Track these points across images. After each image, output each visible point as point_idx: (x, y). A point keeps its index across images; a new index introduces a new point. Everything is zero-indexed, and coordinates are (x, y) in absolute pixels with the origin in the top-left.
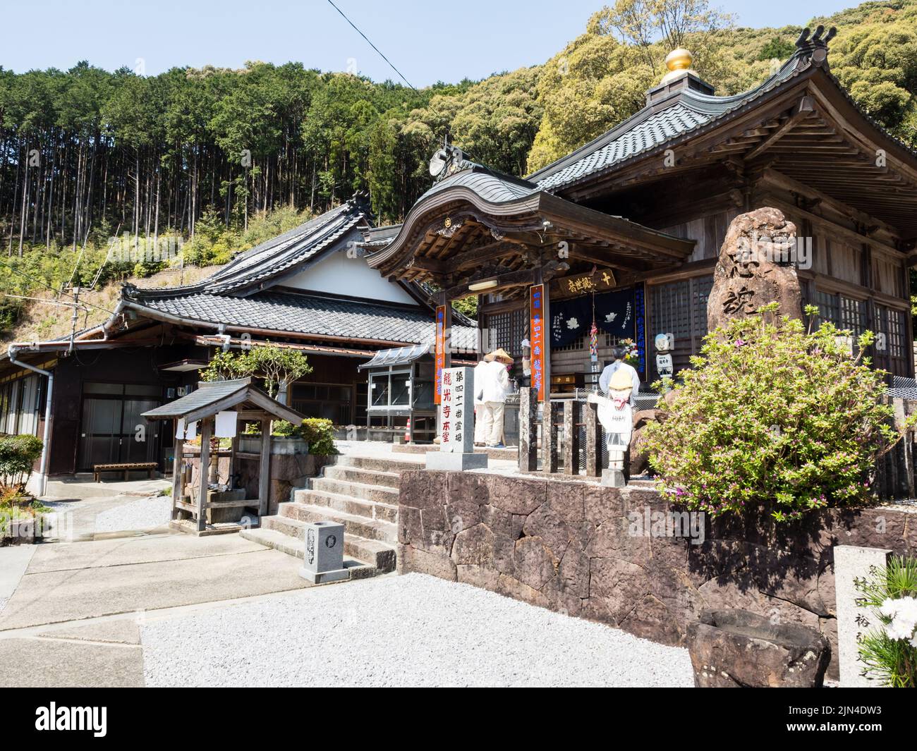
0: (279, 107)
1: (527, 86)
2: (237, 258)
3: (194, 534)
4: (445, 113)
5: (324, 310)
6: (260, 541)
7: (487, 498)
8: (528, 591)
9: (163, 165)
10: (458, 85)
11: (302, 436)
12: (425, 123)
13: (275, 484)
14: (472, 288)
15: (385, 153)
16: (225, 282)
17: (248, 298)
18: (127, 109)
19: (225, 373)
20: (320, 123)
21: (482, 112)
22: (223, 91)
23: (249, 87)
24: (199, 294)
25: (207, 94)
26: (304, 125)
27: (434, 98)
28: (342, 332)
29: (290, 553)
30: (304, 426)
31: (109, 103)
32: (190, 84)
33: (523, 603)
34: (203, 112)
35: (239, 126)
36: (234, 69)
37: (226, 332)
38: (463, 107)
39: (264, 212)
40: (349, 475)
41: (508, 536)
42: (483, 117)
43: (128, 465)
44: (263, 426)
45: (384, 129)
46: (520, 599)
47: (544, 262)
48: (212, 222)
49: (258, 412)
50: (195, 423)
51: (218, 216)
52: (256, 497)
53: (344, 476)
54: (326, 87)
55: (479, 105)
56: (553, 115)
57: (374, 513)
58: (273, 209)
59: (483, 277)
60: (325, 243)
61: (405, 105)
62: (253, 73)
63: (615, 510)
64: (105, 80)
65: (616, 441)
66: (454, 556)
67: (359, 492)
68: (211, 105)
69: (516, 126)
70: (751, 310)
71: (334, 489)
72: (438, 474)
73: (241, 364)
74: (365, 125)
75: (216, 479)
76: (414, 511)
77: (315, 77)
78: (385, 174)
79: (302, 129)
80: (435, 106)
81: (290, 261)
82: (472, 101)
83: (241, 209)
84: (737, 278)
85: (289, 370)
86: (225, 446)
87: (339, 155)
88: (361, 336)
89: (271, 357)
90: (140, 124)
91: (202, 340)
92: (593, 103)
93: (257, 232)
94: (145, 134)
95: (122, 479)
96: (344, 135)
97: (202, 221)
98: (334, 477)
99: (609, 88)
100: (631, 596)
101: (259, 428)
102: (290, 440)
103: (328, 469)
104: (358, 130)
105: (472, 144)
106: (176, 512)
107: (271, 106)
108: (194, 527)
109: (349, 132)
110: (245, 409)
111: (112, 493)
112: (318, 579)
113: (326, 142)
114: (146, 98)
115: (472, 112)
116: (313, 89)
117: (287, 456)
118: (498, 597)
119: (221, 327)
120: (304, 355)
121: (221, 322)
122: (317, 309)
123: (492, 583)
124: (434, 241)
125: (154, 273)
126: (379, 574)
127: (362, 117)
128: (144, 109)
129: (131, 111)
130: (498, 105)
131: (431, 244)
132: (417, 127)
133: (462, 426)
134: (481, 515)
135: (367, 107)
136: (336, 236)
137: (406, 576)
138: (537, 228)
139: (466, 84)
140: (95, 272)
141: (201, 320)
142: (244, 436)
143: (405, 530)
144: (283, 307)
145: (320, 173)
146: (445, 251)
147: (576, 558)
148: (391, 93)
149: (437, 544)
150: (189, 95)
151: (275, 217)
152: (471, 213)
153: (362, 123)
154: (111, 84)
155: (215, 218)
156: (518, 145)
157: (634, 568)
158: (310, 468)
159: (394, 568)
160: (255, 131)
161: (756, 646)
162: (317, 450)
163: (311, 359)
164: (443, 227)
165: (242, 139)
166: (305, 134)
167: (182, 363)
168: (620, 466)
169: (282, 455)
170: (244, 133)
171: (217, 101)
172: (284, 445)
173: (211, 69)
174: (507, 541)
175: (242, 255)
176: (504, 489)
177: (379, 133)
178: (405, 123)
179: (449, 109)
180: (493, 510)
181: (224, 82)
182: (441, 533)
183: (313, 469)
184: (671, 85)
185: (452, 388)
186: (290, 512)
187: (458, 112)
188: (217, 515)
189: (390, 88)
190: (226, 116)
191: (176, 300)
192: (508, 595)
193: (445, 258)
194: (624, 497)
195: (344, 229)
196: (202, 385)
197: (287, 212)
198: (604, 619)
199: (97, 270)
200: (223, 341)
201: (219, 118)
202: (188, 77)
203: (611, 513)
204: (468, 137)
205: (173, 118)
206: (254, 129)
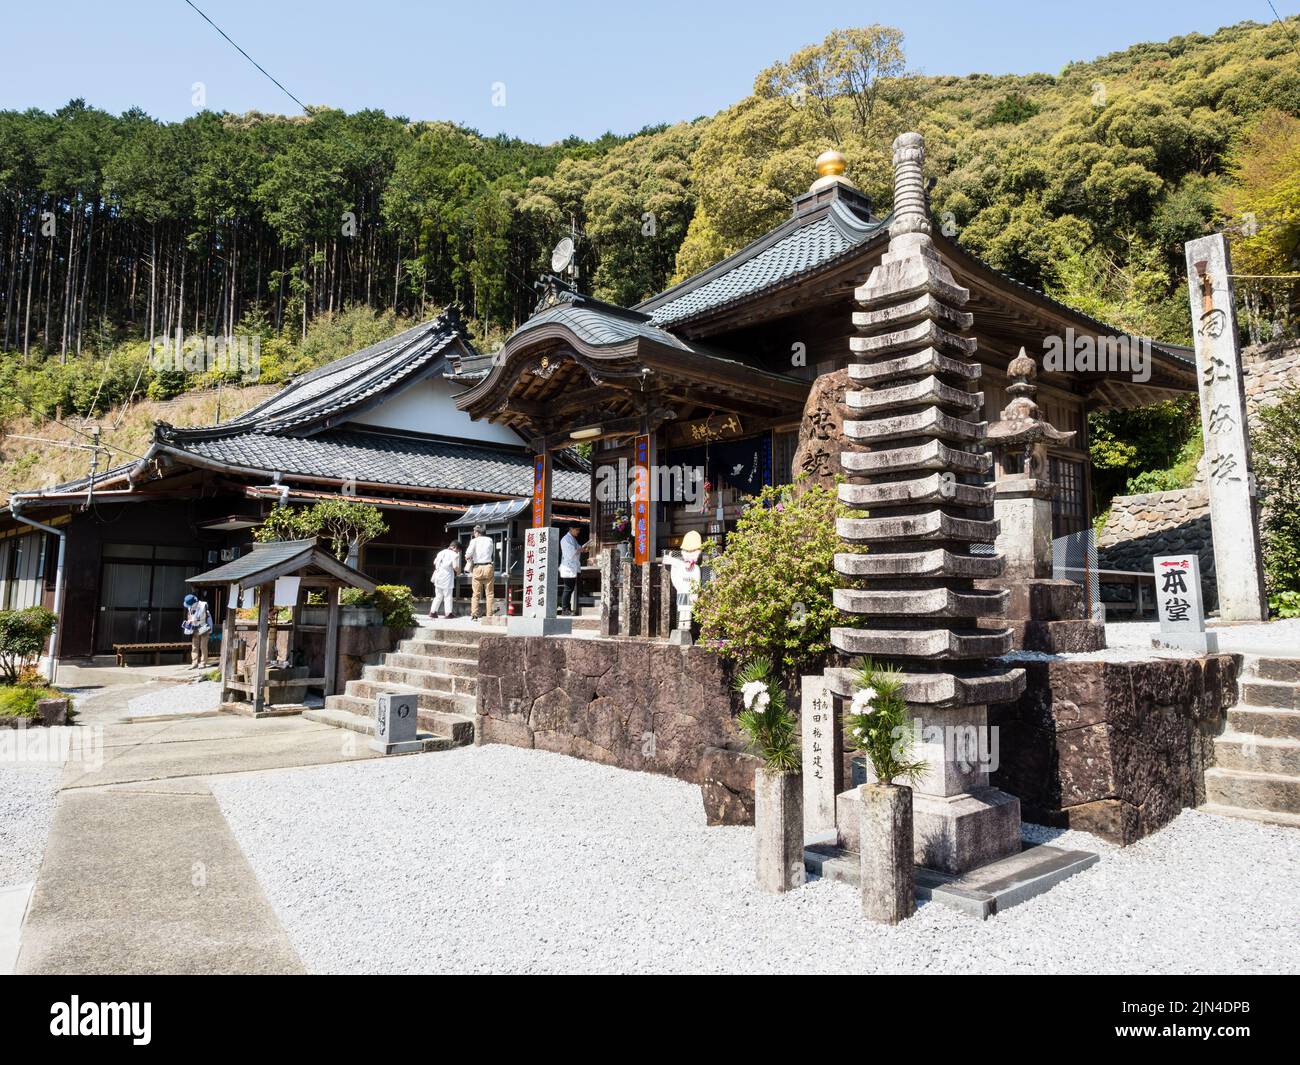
0: (351, 172)
1: (685, 152)
2: (294, 382)
3: (250, 716)
4: (577, 183)
5: (406, 453)
6: (326, 721)
7: (564, 662)
8: (599, 752)
9: (190, 247)
10: (598, 141)
11: (375, 606)
12: (550, 196)
13: (343, 659)
14: (573, 435)
15: (494, 236)
16: (282, 417)
17: (310, 439)
18: (140, 169)
19: (284, 533)
20: (407, 195)
21: (626, 184)
22: (274, 148)
23: (310, 143)
24: (248, 433)
25: (251, 151)
26: (385, 196)
27: (563, 163)
28: (428, 482)
29: (359, 730)
30: (378, 594)
31: (115, 160)
32: (228, 137)
33: (594, 763)
34: (247, 175)
35: (296, 196)
36: (289, 116)
37: (283, 482)
38: (600, 176)
39: (330, 314)
40: (429, 648)
41: (582, 699)
42: (627, 191)
43: (160, 645)
44: (329, 596)
45: (494, 205)
46: (591, 760)
47: (650, 410)
48: (258, 325)
49: (326, 578)
50: (252, 590)
51: (266, 317)
52: (321, 675)
53: (423, 650)
54: (416, 144)
55: (622, 175)
56: (708, 201)
57: (454, 687)
58: (342, 310)
59: (587, 423)
60: (409, 369)
61: (523, 171)
62: (316, 124)
63: (676, 666)
64: (109, 126)
65: (685, 603)
66: (532, 723)
67: (439, 666)
68: (257, 166)
69: (669, 205)
70: (826, 472)
71: (412, 664)
72: (517, 640)
73: (303, 522)
74: (468, 198)
75: (274, 654)
76: (493, 679)
77: (401, 131)
78: (494, 263)
79: (382, 202)
80: (563, 173)
81: (363, 392)
82: (614, 168)
83: (297, 308)
84: (815, 439)
85: (362, 530)
86: (284, 618)
87: (432, 237)
88: (452, 486)
89: (339, 514)
90: (159, 190)
91: (254, 492)
92: (760, 187)
93: (319, 341)
94: (166, 204)
95: (152, 663)
96: (439, 210)
97: (243, 324)
98: (412, 651)
99: (779, 168)
100: (686, 746)
101: (325, 598)
102: (361, 610)
103: (405, 643)
104: (459, 204)
105: (611, 226)
106: (227, 692)
107: (340, 170)
108: (251, 708)
109: (446, 207)
110: (308, 574)
111: (141, 679)
112: (390, 750)
113: (414, 219)
114: (168, 155)
115: (612, 183)
116: (398, 146)
117: (357, 628)
118: (572, 760)
119: (277, 476)
120: (379, 510)
121: (277, 470)
122: (397, 452)
123: (566, 747)
124: (531, 381)
125: (176, 395)
126: (455, 746)
127: (464, 187)
128: (165, 169)
129: (145, 171)
130: (646, 176)
131: (527, 385)
132: (538, 202)
133: (545, 590)
134: (557, 681)
135: (471, 173)
136: (422, 360)
137: (483, 747)
138: (637, 375)
139: (609, 141)
140: (93, 393)
141: (252, 466)
142: (306, 606)
143: (484, 700)
144: (355, 449)
145: (407, 262)
146: (544, 392)
147: (642, 714)
148: (504, 153)
149: (515, 712)
150: (227, 152)
151: (345, 320)
152: (570, 353)
153: (465, 194)
154: (117, 133)
155: (262, 320)
156: (672, 230)
157: (689, 719)
158: (384, 642)
159: (472, 742)
160: (318, 204)
161: (743, 759)
162: (393, 621)
163: (388, 515)
164: (539, 366)
165: (299, 214)
166: (387, 209)
167: (227, 520)
168: (688, 626)
169: (351, 627)
170: (302, 206)
171: (266, 161)
172: (355, 616)
173: (257, 115)
174: (582, 703)
175: (302, 379)
176: (580, 652)
177: (487, 210)
178: (523, 196)
179: (582, 178)
180: (569, 673)
181: (275, 135)
182: (519, 701)
183: (389, 643)
184: (820, 195)
185: (535, 550)
186: (360, 690)
187: (594, 182)
188: (278, 696)
189: (504, 145)
190: (277, 182)
191: (221, 441)
192: (581, 757)
193: (545, 400)
194: (683, 653)
195: (432, 352)
196: (258, 547)
197: (361, 316)
198: (664, 770)
199: (96, 389)
200: (280, 494)
201: (268, 185)
202: (225, 127)
203: (672, 669)
204: (606, 218)
205: (204, 184)
206: (317, 200)
